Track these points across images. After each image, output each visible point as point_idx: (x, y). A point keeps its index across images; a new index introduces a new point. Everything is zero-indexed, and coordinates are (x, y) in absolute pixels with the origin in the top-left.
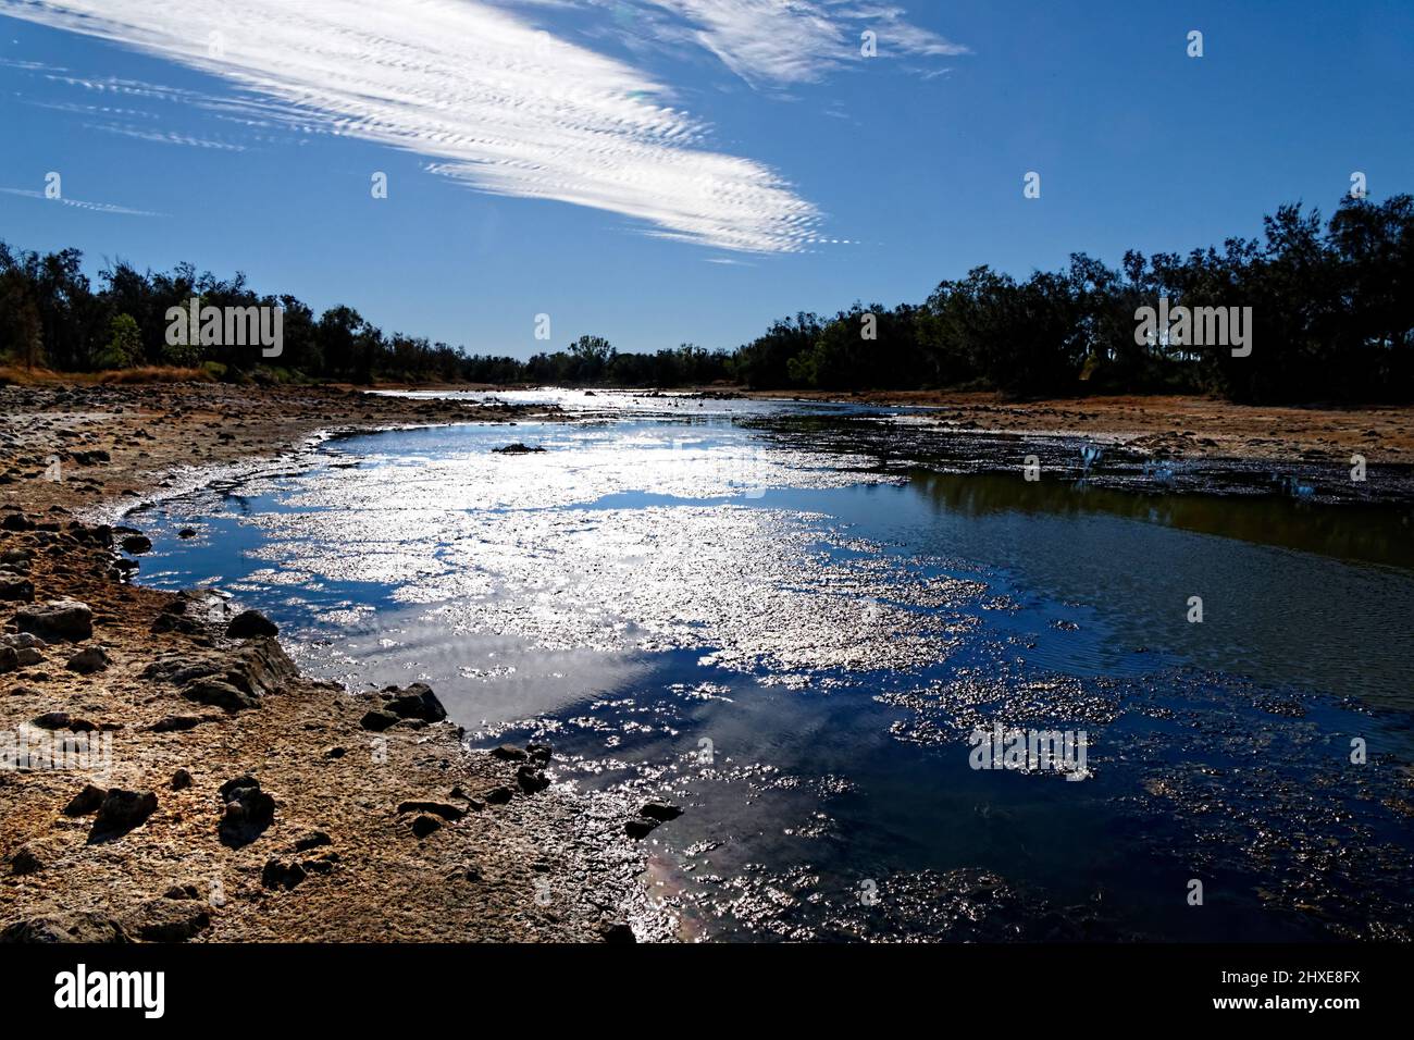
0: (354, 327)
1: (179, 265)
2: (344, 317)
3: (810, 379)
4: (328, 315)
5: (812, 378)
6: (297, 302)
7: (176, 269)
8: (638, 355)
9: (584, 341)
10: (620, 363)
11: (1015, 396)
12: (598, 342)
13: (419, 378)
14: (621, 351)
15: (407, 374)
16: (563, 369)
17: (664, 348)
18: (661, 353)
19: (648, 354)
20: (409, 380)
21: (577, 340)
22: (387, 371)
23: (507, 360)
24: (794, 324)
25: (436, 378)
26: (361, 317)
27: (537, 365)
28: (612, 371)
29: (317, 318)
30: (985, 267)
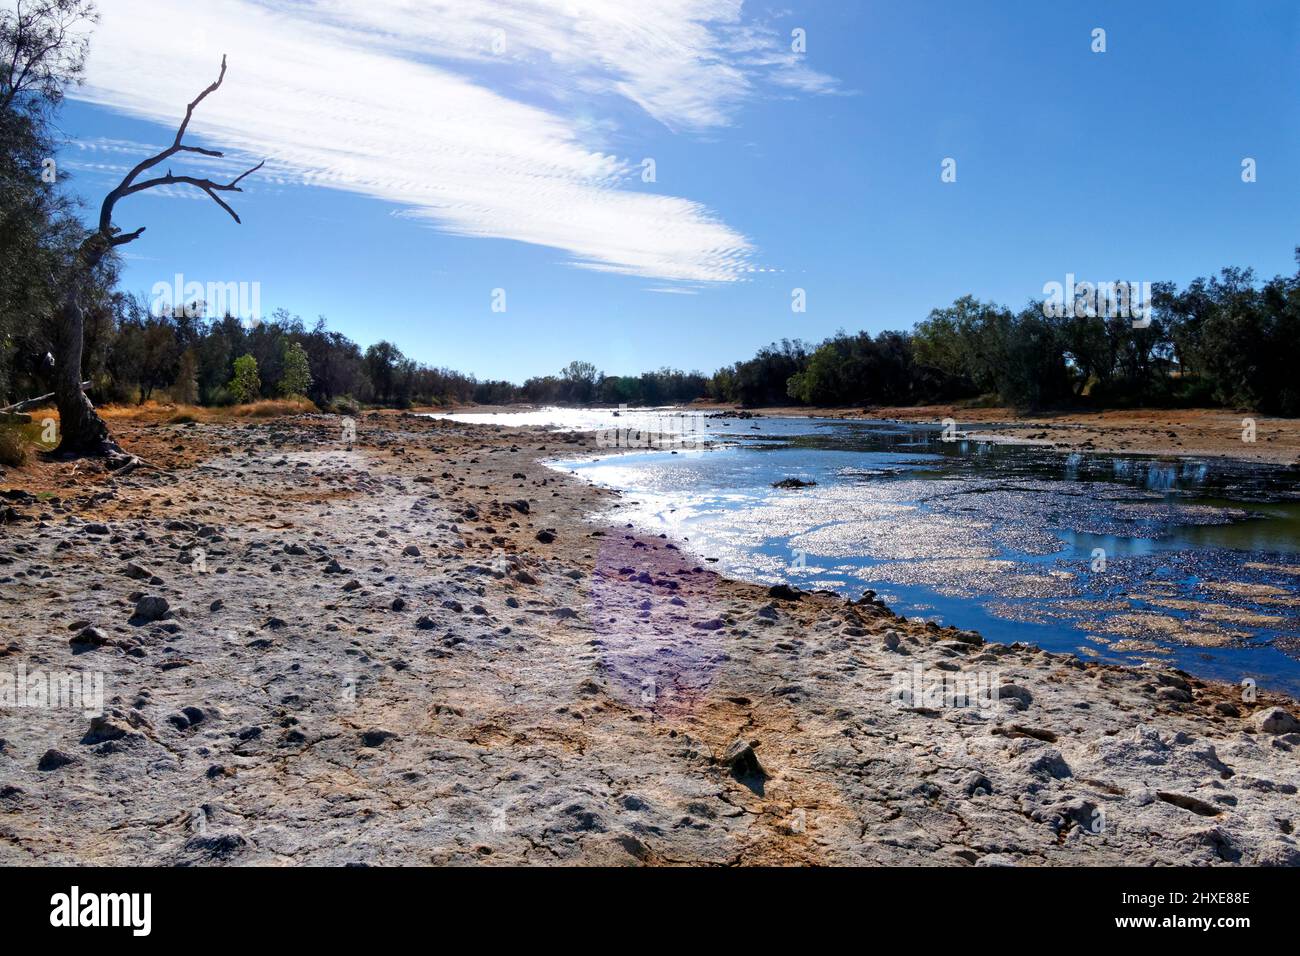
0: (393, 359)
1: (276, 311)
2: (385, 350)
3: (803, 397)
4: (372, 350)
5: (805, 397)
6: (345, 339)
7: (274, 315)
8: (625, 378)
9: (574, 366)
10: (609, 384)
11: (1027, 411)
12: (586, 367)
13: (443, 403)
14: (608, 375)
15: (434, 399)
16: (555, 390)
17: (647, 371)
18: (645, 376)
19: (633, 377)
20: (436, 404)
21: (567, 366)
22: (418, 396)
23: (504, 384)
24: (780, 348)
25: (455, 402)
26: (400, 351)
27: (531, 388)
28: (601, 393)
29: (364, 352)
30: (970, 297)
